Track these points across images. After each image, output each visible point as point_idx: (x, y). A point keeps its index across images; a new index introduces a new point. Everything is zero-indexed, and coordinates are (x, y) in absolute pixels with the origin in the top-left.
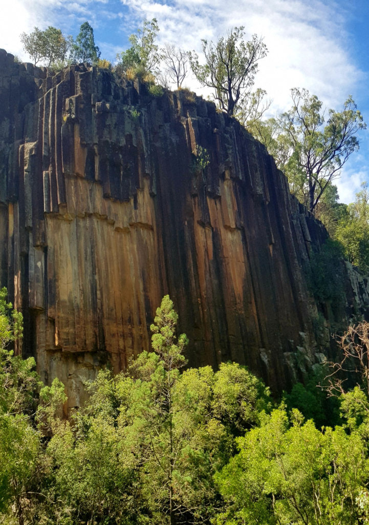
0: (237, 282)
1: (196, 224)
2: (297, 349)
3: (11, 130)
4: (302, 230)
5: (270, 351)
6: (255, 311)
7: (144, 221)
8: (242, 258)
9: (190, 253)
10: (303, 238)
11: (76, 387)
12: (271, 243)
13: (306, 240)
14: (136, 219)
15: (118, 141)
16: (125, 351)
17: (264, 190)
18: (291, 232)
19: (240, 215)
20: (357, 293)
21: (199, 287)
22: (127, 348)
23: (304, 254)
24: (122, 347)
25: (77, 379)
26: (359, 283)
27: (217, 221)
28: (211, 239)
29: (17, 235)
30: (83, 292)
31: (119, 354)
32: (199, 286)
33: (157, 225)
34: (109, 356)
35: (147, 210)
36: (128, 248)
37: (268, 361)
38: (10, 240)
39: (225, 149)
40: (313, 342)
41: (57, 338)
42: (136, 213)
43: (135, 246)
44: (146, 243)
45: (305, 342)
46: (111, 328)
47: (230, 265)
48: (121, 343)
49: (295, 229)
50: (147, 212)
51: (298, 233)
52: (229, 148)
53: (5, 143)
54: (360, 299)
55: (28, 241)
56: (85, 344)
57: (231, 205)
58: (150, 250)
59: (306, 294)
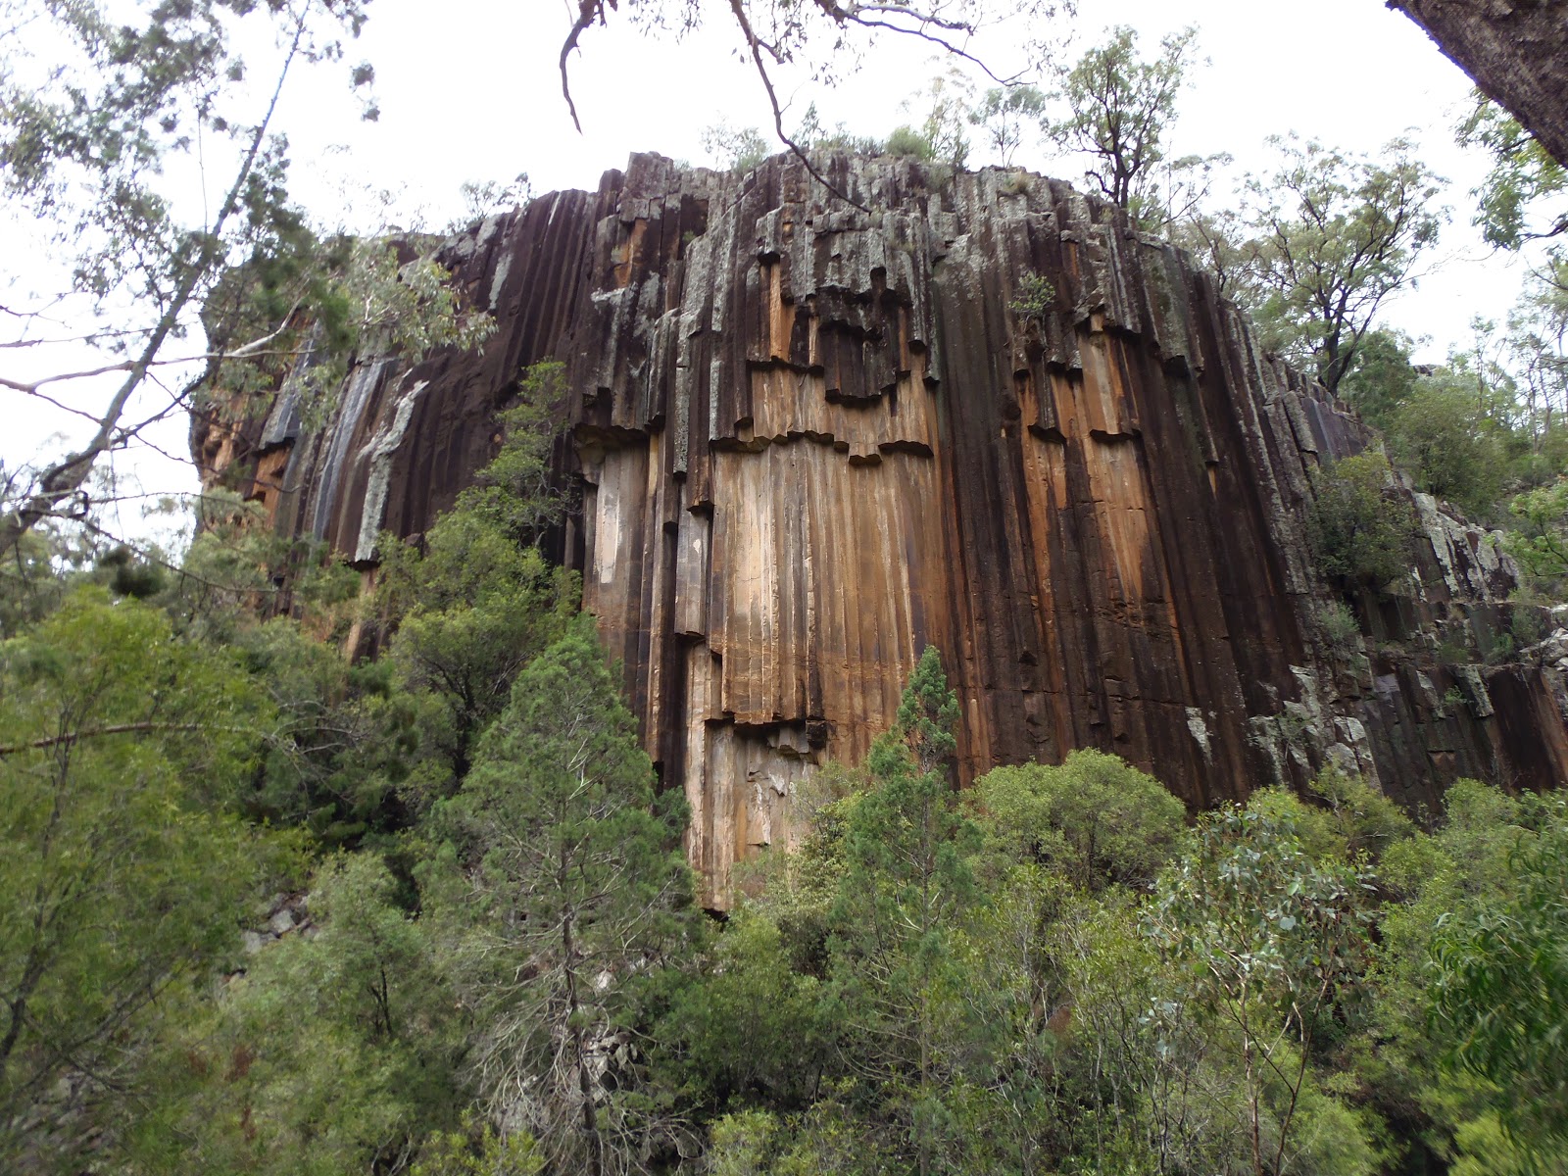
0: (1126, 553)
1: (1025, 435)
2: (1284, 706)
3: (661, 292)
4: (1292, 427)
5: (1212, 714)
6: (1173, 621)
7: (910, 438)
8: (1137, 498)
9: (1012, 499)
10: (1293, 445)
11: (764, 801)
12: (1211, 464)
13: (1301, 450)
14: (894, 435)
15: (855, 283)
16: (865, 719)
17: (1190, 347)
18: (1261, 434)
19: (1130, 406)
20: (1450, 566)
21: (1035, 571)
22: (871, 714)
23: (1297, 481)
24: (859, 711)
25: (767, 785)
26: (1456, 543)
27: (1074, 425)
28: (1062, 464)
29: (662, 492)
30: (780, 596)
31: (852, 727)
32: (1034, 565)
33: (941, 445)
34: (829, 732)
35: (917, 414)
36: (877, 496)
37: (1209, 738)
38: (649, 503)
39: (1091, 271)
40: (1327, 689)
41: (724, 695)
42: (893, 424)
43: (892, 492)
44: (917, 483)
45: (1307, 692)
46: (839, 670)
47: (1108, 517)
48: (858, 701)
49: (1273, 426)
50: (917, 420)
51: (1279, 435)
52: (1099, 268)
53: (649, 318)
54: (1460, 583)
55: (679, 502)
56: (780, 706)
57: (1108, 388)
58: (924, 497)
59: (1306, 575)
